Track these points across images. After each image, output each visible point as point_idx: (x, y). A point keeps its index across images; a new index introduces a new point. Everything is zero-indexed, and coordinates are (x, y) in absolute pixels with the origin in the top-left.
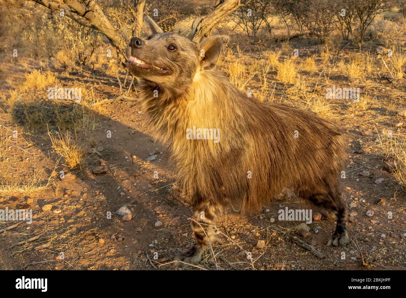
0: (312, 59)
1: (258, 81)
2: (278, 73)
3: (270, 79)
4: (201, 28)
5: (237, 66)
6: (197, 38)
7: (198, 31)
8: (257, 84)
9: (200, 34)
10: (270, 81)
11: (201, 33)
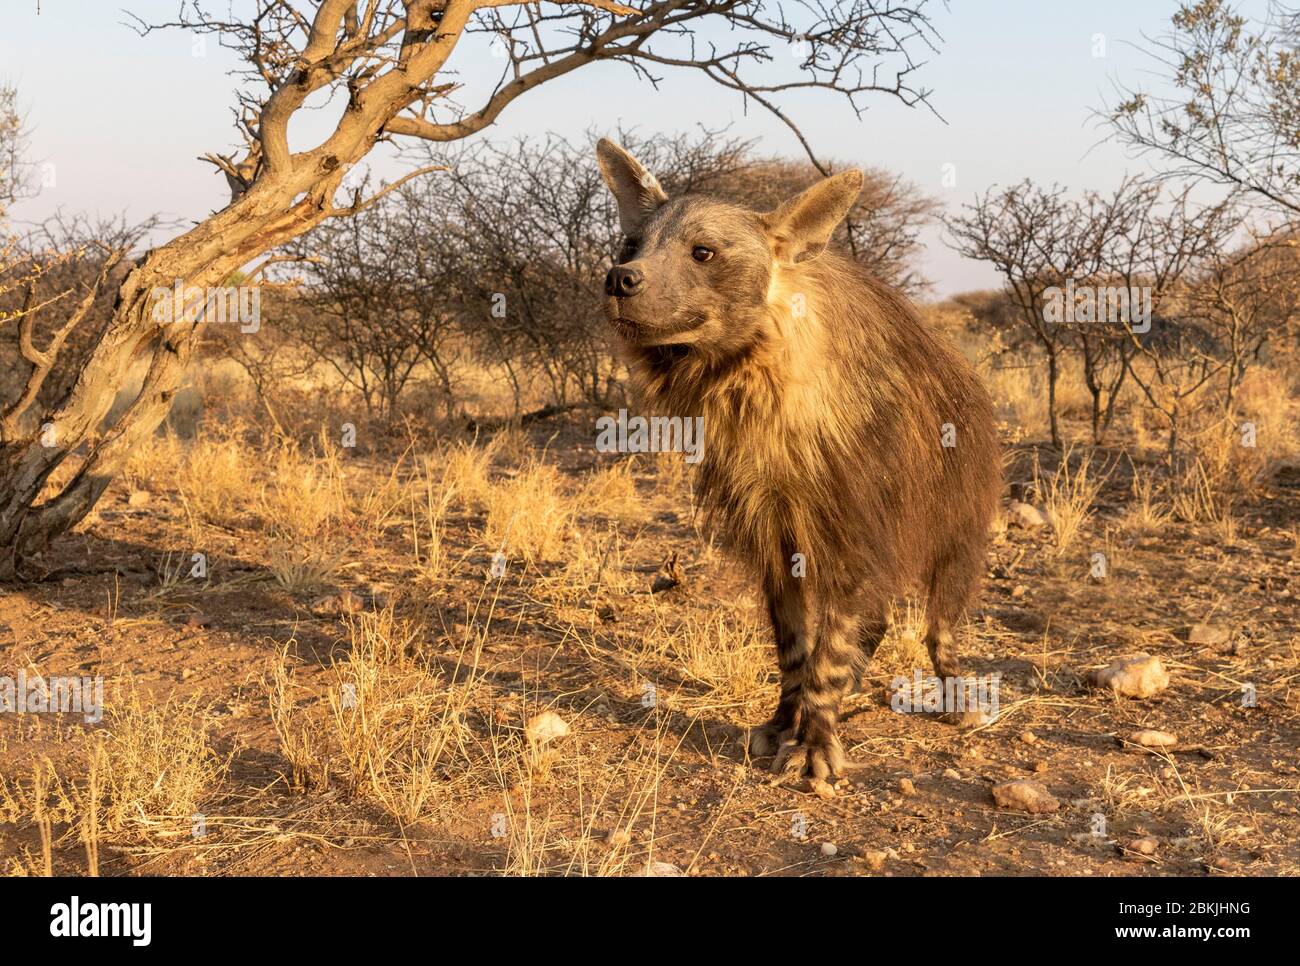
0: (623, 470)
1: (404, 548)
2: (490, 520)
3: (455, 544)
4: (140, 292)
5: (312, 491)
6: (118, 342)
7: (124, 307)
8: (394, 561)
9: (133, 320)
10: (456, 551)
11: (140, 318)
